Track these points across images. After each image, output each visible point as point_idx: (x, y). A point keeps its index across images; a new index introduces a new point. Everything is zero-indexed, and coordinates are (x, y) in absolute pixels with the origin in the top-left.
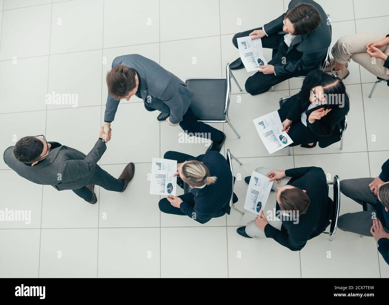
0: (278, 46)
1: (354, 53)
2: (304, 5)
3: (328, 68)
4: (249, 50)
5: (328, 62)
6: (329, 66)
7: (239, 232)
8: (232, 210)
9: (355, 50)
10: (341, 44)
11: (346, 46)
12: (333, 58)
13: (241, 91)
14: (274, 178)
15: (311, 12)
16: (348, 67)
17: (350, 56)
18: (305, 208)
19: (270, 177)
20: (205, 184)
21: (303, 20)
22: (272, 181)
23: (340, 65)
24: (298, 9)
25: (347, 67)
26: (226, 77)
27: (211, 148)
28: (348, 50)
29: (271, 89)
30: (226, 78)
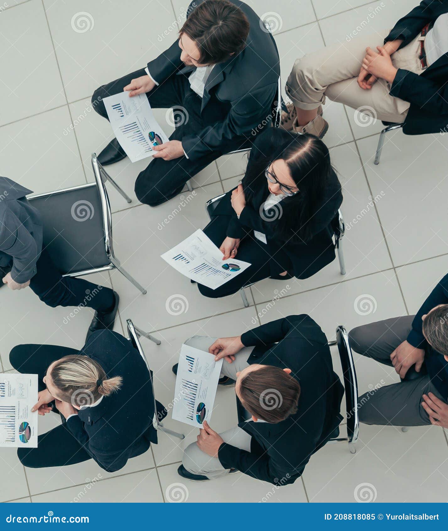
0: (181, 101)
1: (329, 85)
3: (285, 123)
4: (128, 120)
5: (283, 111)
6: (288, 120)
7: (182, 473)
8: (160, 434)
9: (329, 78)
10: (302, 74)
11: (311, 74)
12: (291, 102)
13: (130, 202)
14: (222, 354)
16: (323, 115)
17: (323, 92)
19: (215, 353)
20: (101, 395)
21: (213, 28)
22: (219, 359)
23: (306, 113)
25: (321, 115)
26: (95, 180)
27: (94, 324)
28: (316, 81)
29: (185, 186)
30: (95, 183)
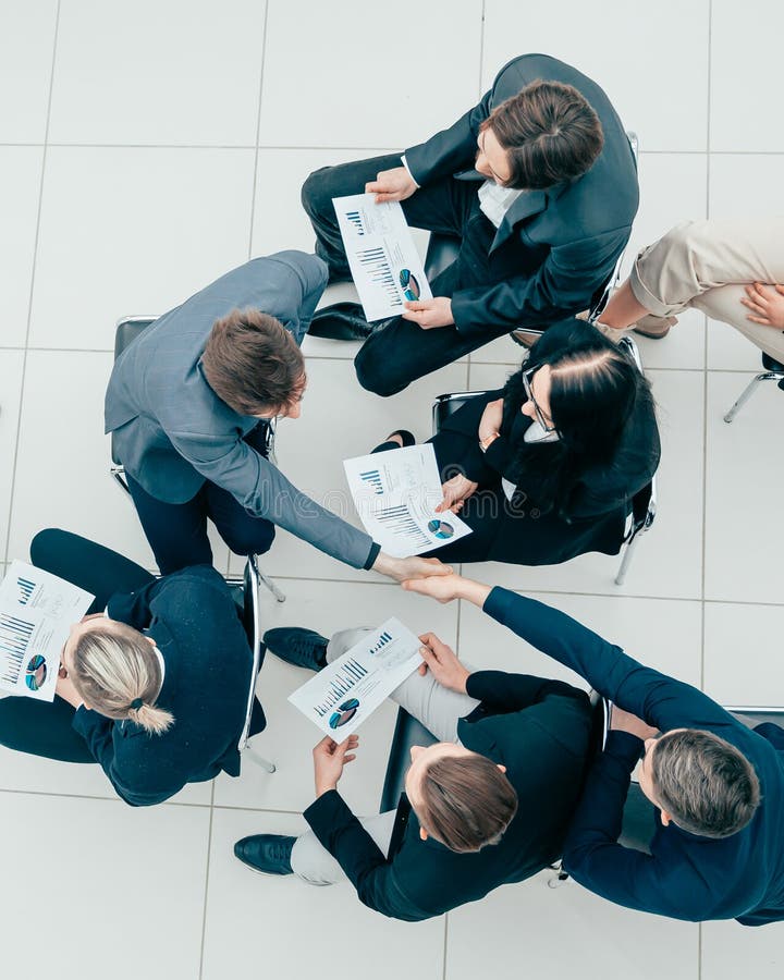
2: (548, 87)
15: (572, 114)
18: (501, 825)
21: (541, 139)
24: (526, 102)
